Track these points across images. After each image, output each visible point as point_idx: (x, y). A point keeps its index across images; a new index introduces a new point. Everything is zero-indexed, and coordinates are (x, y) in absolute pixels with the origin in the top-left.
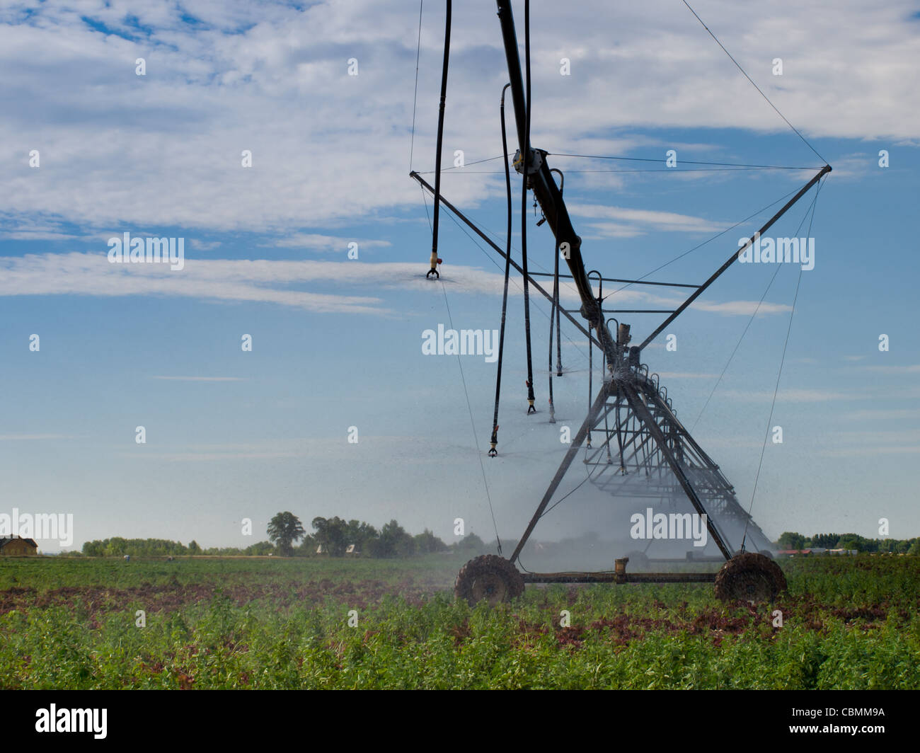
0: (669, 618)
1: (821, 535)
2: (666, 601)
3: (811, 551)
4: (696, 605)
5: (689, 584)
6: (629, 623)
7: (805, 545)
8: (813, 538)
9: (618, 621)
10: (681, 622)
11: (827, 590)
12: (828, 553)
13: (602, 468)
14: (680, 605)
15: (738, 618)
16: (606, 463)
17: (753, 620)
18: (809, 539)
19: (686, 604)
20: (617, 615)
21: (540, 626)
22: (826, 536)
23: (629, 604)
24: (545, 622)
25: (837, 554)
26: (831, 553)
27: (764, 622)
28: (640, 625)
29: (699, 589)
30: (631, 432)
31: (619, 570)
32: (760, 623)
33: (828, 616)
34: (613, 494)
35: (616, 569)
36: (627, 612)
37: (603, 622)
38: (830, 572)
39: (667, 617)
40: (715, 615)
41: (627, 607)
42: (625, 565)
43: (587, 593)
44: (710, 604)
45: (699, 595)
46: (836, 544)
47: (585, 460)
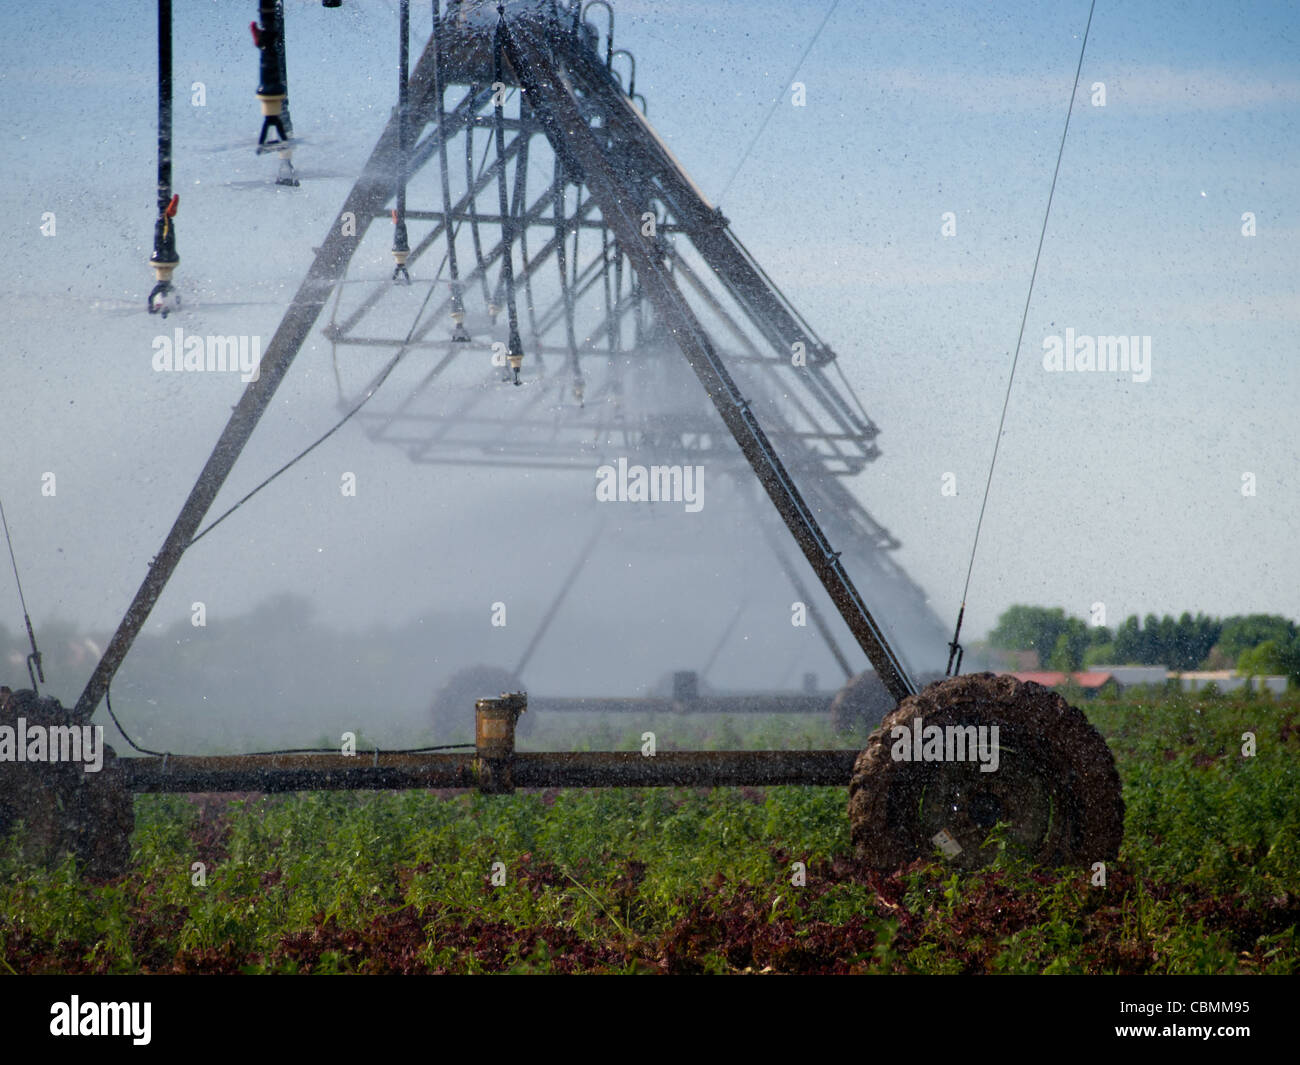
0: (573, 922)
1: (1151, 620)
2: (566, 860)
3: (1111, 680)
4: (677, 872)
5: (650, 792)
6: (422, 939)
7: (1091, 653)
8: (1122, 633)
9: (380, 931)
10: (619, 938)
11: (1169, 827)
12: (1172, 688)
13: (435, 357)
14: (615, 870)
15: (836, 922)
16: (448, 337)
17: (891, 930)
18: (1103, 635)
19: (637, 870)
20: (378, 911)
21: (84, 952)
22: (1168, 622)
23: (424, 868)
24: (103, 936)
25: (1210, 692)
26: (1187, 688)
27: (928, 939)
28: (463, 946)
29: (686, 814)
30: (486, 219)
31: (489, 740)
32: (916, 944)
33: (1172, 923)
34: (415, 457)
35: (479, 737)
36: (416, 897)
37: (325, 935)
38: (1182, 757)
39: (567, 916)
40: (748, 911)
41: (419, 877)
42: (511, 723)
43: (267, 826)
44: (729, 872)
45: (689, 835)
46: (1206, 655)
47: (333, 326)
